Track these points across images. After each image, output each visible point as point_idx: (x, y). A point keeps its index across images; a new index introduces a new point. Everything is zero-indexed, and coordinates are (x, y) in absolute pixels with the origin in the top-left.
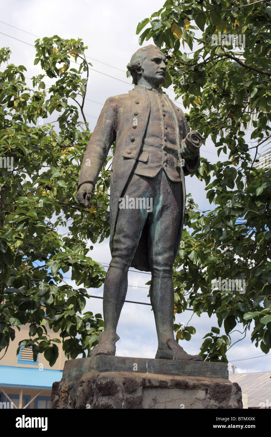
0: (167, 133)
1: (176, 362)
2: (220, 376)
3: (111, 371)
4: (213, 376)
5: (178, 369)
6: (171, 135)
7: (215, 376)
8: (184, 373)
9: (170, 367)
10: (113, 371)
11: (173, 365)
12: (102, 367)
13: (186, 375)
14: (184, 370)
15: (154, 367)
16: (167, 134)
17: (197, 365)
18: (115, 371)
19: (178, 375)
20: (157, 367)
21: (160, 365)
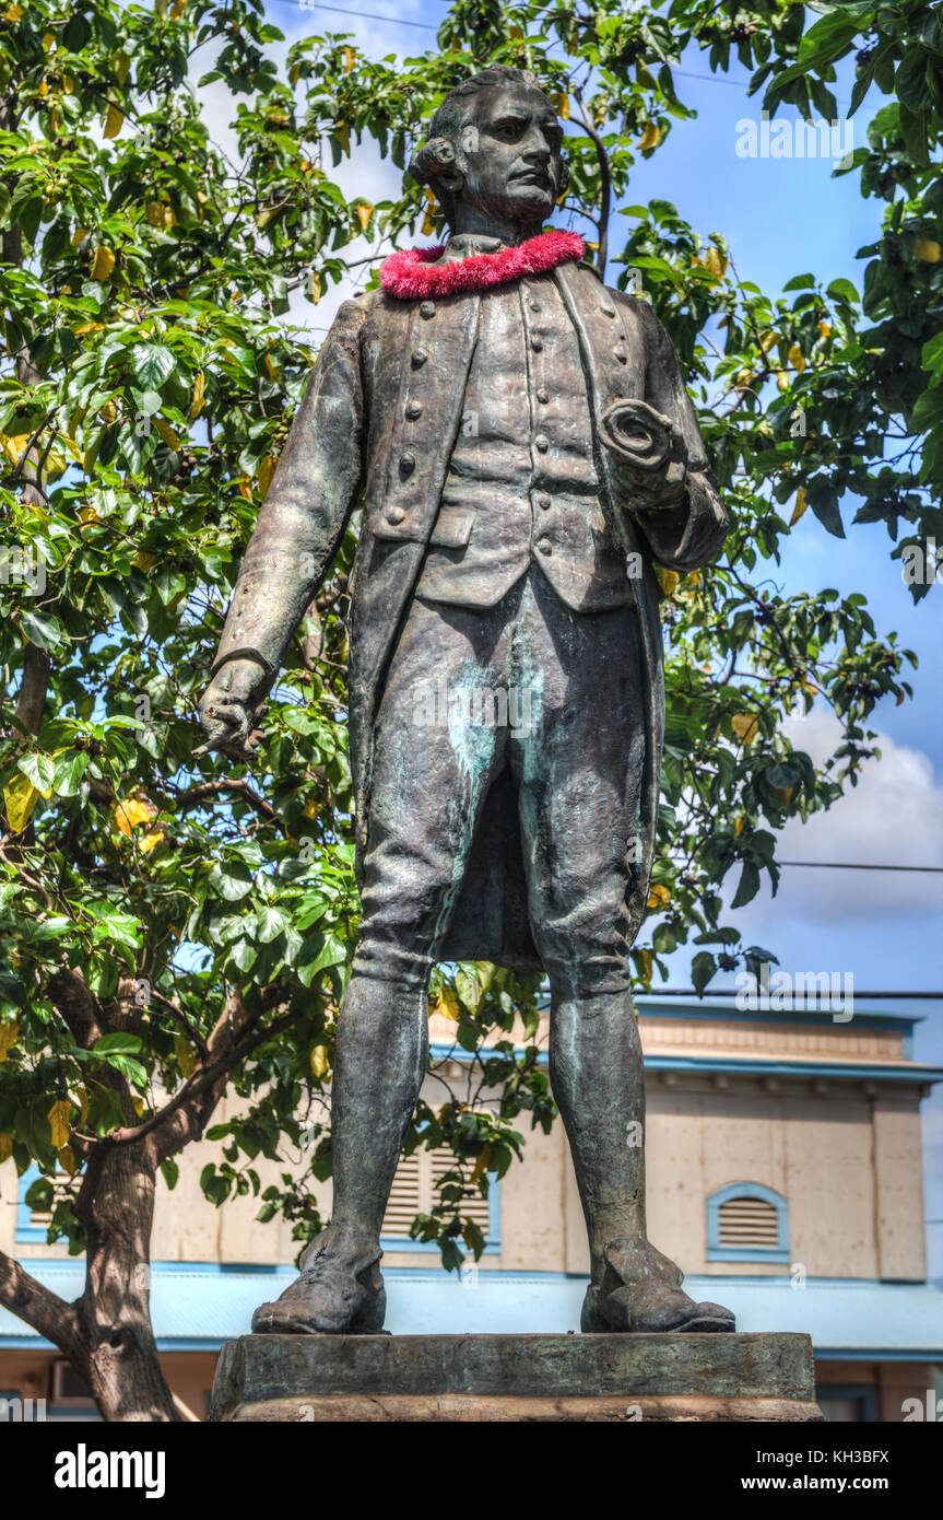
0: (548, 418)
1: (576, 1345)
2: (776, 1390)
3: (293, 1396)
4: (744, 1390)
5: (583, 1370)
6: (568, 425)
7: (753, 1391)
8: (610, 1387)
9: (549, 1363)
10: (301, 1395)
11: (561, 1356)
12: (253, 1382)
13: (620, 1392)
14: (609, 1374)
15: (476, 1366)
16: (550, 423)
17: (667, 1349)
18: (309, 1395)
19: (585, 1395)
20: (490, 1370)
21: (502, 1361)
